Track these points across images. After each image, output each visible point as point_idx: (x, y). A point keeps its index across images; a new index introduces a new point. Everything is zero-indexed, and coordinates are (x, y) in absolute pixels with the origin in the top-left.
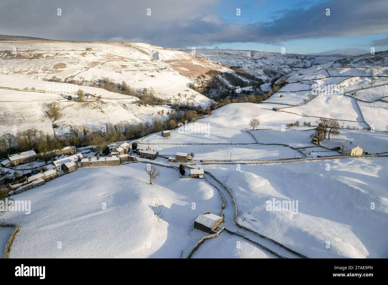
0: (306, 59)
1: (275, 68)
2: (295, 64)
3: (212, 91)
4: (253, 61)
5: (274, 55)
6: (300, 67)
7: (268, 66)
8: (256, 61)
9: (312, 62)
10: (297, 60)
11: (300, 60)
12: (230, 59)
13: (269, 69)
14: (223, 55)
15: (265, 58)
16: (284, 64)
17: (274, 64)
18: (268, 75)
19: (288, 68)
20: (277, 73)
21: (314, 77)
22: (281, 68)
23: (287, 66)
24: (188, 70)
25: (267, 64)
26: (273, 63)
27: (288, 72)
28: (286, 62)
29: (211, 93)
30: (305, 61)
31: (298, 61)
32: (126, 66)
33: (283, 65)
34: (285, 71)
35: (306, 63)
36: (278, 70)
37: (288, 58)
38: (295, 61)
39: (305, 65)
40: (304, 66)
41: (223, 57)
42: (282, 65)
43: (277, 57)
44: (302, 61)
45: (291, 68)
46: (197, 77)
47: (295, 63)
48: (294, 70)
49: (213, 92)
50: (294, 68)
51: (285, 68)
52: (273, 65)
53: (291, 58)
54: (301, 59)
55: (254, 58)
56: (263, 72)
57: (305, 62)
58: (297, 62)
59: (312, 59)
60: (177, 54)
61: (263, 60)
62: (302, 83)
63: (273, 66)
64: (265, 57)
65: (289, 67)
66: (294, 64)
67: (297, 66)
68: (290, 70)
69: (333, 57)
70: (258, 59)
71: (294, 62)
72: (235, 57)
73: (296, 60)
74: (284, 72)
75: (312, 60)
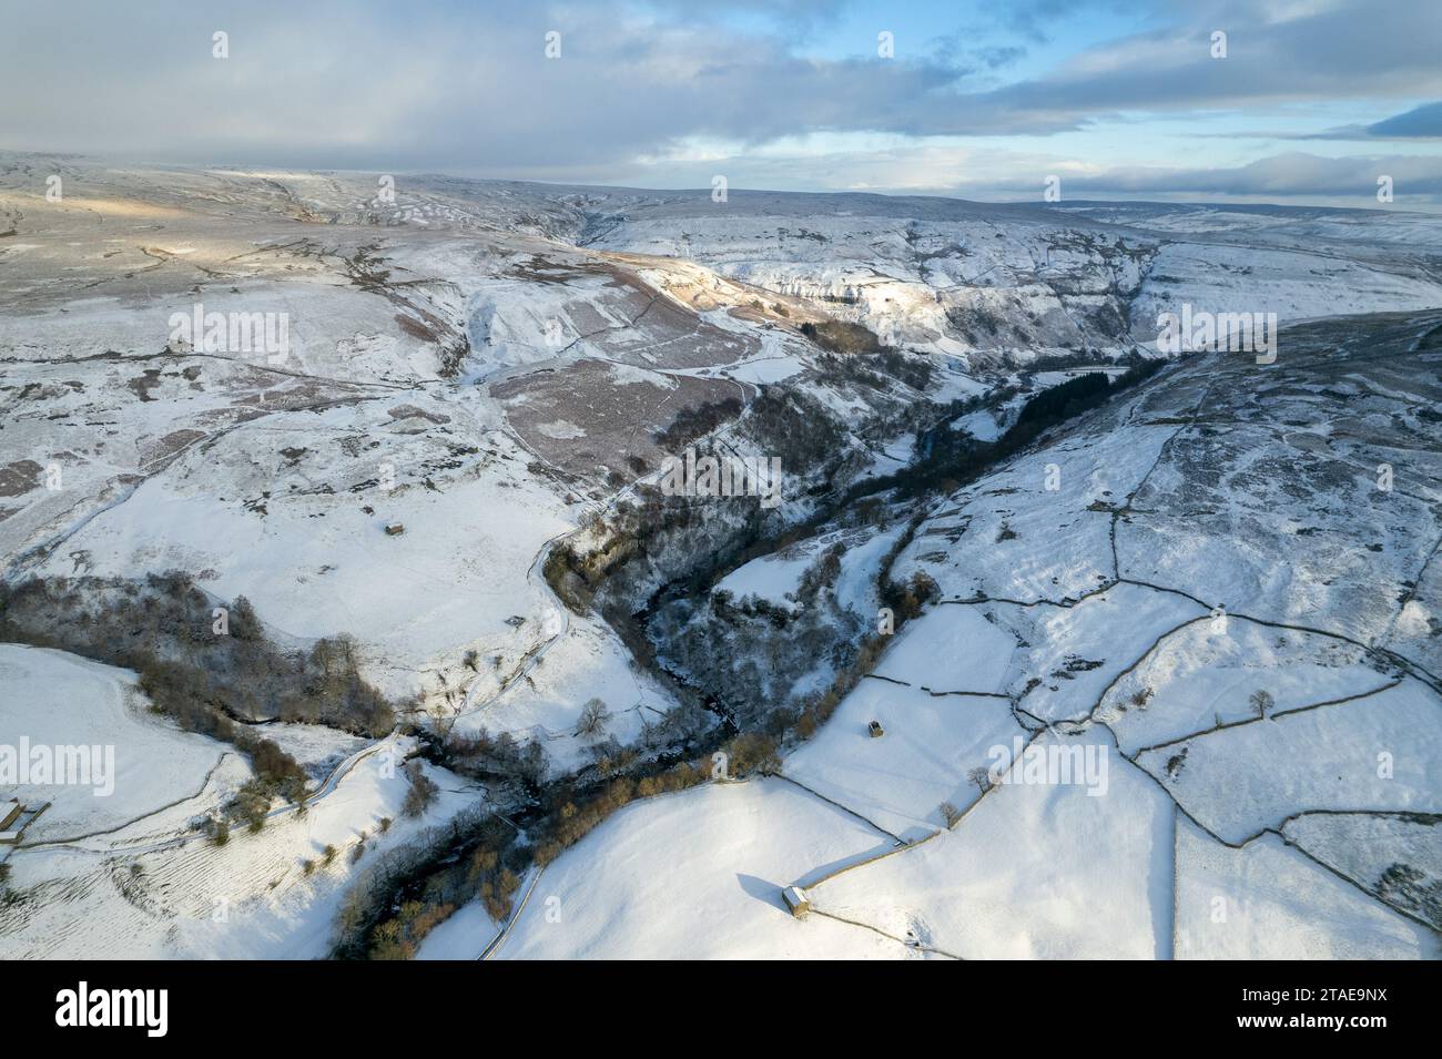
0: (1124, 250)
1: (994, 298)
2: (1079, 279)
3: (662, 546)
4: (914, 267)
5: (998, 236)
6: (1095, 290)
7: (968, 290)
8: (926, 264)
9: (1145, 268)
10: (1088, 257)
11: (1098, 258)
12: (822, 260)
13: (972, 304)
14: (796, 241)
15: (962, 251)
16: (1034, 278)
17: (995, 281)
18: (965, 331)
19: (1048, 294)
20: (1002, 322)
21: (1049, 572)
22: (1018, 297)
23: (1045, 289)
24: (581, 433)
25: (967, 279)
26: (990, 275)
27: (1045, 316)
28: (1043, 264)
29: (656, 555)
30: (1116, 261)
31: (1091, 263)
32: (305, 449)
33: (1030, 282)
34: (1034, 311)
35: (1121, 270)
36: (1008, 309)
37: (1051, 248)
38: (1076, 263)
39: (1116, 285)
40: (1111, 284)
41: (795, 250)
42: (1023, 283)
43: (1009, 243)
44: (1105, 265)
45: (1059, 295)
46: (607, 473)
47: (1079, 273)
48: (1071, 306)
49: (667, 547)
50: (1074, 294)
51: (1035, 295)
52: (988, 283)
53: (1065, 248)
54: (1103, 252)
55: (920, 250)
56: (945, 319)
57: (1114, 266)
58: (1084, 268)
59: (1147, 252)
60: (575, 303)
61: (954, 261)
62: (989, 617)
63: (987, 292)
64: (961, 244)
65: (1052, 291)
66: (1073, 277)
67: (1085, 285)
68: (1056, 303)
69: (1228, 250)
70: (936, 255)
71: (1074, 269)
72: (842, 249)
73: (1084, 259)
74: (1031, 315)
75: (1147, 257)
